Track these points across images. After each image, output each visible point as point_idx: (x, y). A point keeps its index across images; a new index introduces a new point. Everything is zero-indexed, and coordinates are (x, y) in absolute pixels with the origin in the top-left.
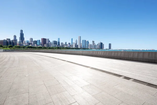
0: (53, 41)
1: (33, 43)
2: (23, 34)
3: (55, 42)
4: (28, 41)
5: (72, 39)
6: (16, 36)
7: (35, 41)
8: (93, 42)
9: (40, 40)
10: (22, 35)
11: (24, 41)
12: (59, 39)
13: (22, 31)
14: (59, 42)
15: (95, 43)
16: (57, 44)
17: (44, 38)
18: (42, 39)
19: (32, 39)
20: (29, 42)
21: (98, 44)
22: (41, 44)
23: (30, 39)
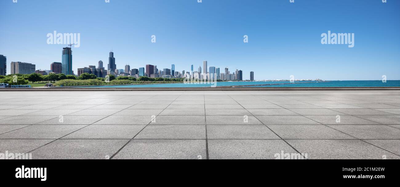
0: (164, 69)
1: (130, 73)
2: (114, 58)
3: (168, 71)
4: (122, 70)
5: (192, 66)
6: (102, 62)
7: (134, 69)
8: (227, 69)
9: (144, 68)
10: (112, 61)
11: (116, 70)
12: (173, 66)
13: (112, 54)
14: (173, 71)
15: (229, 70)
16: (170, 74)
17: (150, 65)
18: (147, 66)
19: (129, 67)
20: (124, 72)
21: (234, 73)
22: (146, 74)
23: (126, 67)
